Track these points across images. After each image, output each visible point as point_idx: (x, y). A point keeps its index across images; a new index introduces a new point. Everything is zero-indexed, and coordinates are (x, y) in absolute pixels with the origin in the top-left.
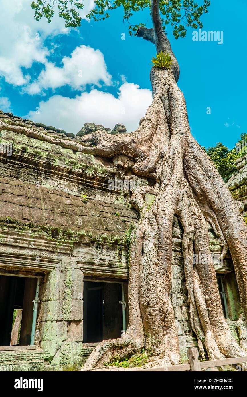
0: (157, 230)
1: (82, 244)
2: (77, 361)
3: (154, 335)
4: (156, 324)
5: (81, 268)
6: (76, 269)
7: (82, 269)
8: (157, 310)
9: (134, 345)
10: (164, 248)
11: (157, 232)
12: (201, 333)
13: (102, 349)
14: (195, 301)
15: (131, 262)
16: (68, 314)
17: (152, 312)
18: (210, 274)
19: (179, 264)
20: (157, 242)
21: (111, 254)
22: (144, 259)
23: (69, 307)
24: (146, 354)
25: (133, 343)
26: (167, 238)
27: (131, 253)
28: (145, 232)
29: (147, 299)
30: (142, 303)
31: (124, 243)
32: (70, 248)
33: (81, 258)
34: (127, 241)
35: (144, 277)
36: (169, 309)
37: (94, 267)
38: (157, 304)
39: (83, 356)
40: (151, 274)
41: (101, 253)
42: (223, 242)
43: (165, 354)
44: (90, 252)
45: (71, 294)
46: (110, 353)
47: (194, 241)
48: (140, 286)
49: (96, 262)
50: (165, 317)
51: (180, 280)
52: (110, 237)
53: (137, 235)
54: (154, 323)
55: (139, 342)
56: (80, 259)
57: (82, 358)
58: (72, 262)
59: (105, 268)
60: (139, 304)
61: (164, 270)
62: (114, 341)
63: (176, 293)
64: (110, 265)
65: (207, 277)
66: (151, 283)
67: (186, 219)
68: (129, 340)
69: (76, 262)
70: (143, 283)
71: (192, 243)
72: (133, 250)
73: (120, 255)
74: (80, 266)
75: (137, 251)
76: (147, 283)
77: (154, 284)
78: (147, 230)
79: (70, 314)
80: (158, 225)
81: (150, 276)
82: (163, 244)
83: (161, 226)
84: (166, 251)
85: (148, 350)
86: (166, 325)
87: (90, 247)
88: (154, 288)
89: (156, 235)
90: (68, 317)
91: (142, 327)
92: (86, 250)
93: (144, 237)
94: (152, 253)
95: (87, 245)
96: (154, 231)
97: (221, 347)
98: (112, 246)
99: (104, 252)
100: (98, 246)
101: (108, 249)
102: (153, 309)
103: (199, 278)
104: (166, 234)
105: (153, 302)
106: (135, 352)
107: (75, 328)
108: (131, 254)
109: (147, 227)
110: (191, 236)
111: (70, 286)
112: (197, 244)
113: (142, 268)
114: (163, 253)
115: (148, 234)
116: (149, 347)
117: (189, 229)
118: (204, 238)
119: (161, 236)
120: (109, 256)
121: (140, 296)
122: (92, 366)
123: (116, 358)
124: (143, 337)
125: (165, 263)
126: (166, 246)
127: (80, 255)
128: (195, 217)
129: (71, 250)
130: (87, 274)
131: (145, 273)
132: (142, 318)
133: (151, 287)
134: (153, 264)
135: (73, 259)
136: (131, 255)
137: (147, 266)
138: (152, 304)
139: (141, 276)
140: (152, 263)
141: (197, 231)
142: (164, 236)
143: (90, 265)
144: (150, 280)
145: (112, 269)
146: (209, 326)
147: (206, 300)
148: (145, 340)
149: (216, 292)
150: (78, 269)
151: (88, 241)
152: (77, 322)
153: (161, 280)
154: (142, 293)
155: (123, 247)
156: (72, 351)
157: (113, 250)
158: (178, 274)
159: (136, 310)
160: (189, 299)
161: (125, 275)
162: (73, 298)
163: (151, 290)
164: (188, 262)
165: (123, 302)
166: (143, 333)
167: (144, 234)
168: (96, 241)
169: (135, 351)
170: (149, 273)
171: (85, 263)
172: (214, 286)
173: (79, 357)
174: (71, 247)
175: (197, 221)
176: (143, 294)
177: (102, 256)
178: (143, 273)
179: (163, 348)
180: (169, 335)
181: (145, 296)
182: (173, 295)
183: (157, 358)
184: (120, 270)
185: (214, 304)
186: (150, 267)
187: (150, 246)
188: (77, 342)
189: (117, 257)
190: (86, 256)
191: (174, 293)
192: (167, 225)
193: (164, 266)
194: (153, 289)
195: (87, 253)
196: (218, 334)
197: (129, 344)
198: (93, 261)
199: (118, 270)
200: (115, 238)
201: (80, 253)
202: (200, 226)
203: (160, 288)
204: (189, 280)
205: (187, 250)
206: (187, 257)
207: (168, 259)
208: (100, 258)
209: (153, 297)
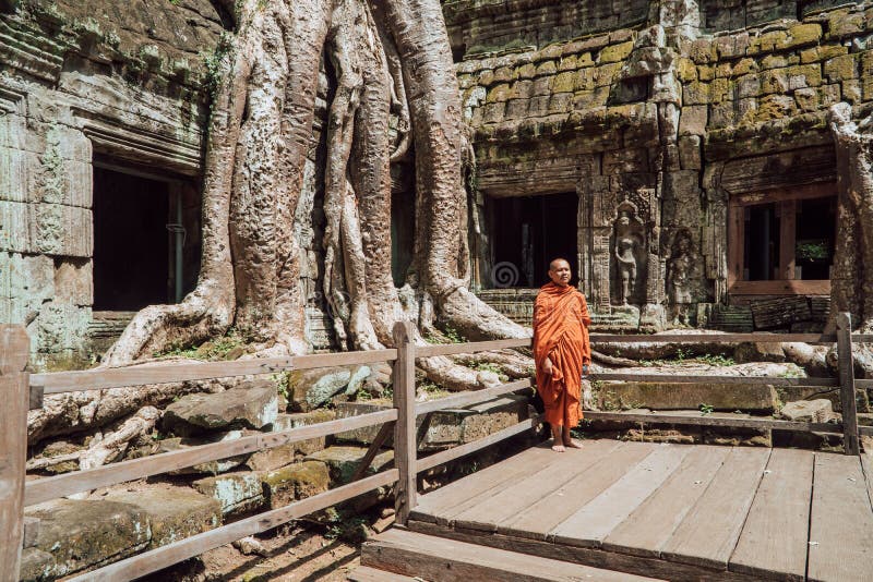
0: (285, 67)
1: (88, 62)
2: (81, 347)
3: (261, 302)
4: (268, 279)
5: (85, 127)
6: (71, 127)
7: (88, 131)
8: (272, 252)
9: (213, 319)
10: (299, 116)
11: (286, 72)
12: (345, 306)
13: (150, 322)
14: (340, 241)
15: (215, 134)
16: (53, 239)
17: (261, 254)
18: (382, 188)
19: (314, 158)
20: (282, 97)
21: (163, 106)
22: (250, 133)
23: (57, 223)
24: (236, 338)
25: (210, 316)
26: (307, 92)
27: (219, 113)
28: (255, 66)
29: (252, 224)
30: (240, 233)
31: (198, 82)
32: (53, 64)
33: (86, 101)
34: (210, 78)
35: (248, 176)
36: (294, 252)
37: (120, 131)
38: (274, 239)
39: (92, 337)
40: (266, 170)
41: (138, 98)
42: (406, 123)
43: (279, 340)
44: (110, 88)
45: (59, 191)
46: (163, 333)
47: (358, 112)
48: (236, 194)
49: (124, 118)
50: (283, 268)
51: (313, 195)
52: (166, 59)
53: (236, 68)
54: (262, 278)
55: (223, 314)
56: (83, 104)
57: (91, 341)
58: (61, 106)
59: (148, 140)
60: (230, 234)
61: (290, 166)
62: (173, 309)
63: (302, 220)
64: (161, 133)
65: (374, 194)
66: (266, 191)
67: (347, 56)
68: (203, 308)
69: (72, 108)
70: (245, 190)
71: (352, 115)
72: (224, 105)
73: (185, 112)
74: (83, 122)
75: (232, 110)
76: (255, 191)
77: (272, 194)
78: (261, 62)
79: (60, 240)
80: (288, 54)
81: (263, 176)
82: (296, 106)
83: (294, 59)
84: (301, 123)
85: (244, 331)
86: (285, 285)
87: (110, 75)
88: (271, 204)
89: (282, 79)
90: (57, 247)
91: (233, 283)
92: (97, 79)
93: (251, 78)
94: (272, 121)
95: (103, 68)
96: (278, 68)
97: (382, 331)
98: (170, 86)
99: (148, 96)
100: (132, 78)
101: (157, 90)
102: (265, 248)
103: (353, 196)
104: (306, 81)
105: (266, 234)
106: (214, 334)
107: (72, 275)
108: (217, 115)
109: (260, 54)
110: (355, 97)
111: (57, 170)
112: (362, 120)
113: (245, 154)
114: (292, 126)
115: (264, 72)
116: (246, 324)
117: (352, 80)
118: (383, 108)
119: (293, 85)
120: (160, 109)
121: (234, 216)
122: (131, 357)
123: (175, 342)
124: (233, 304)
125: (294, 151)
126: (302, 112)
127: (81, 92)
128: (368, 53)
129: (56, 72)
130: (101, 146)
131: (251, 167)
132: (234, 267)
133: (264, 200)
134: (273, 148)
135: (65, 101)
136: (217, 119)
137: (258, 150)
138: (264, 236)
139: (240, 172)
140: (270, 146)
141: (370, 88)
142: (299, 87)
143: (110, 124)
144: (264, 186)
145: (164, 145)
146: (362, 292)
147: (364, 242)
148: (237, 311)
149: (386, 228)
150: (77, 128)
151: (103, 56)
152: (79, 262)
153: (282, 188)
154: (242, 210)
155: (196, 93)
156: (67, 324)
157: (168, 96)
158: (310, 179)
159: (222, 247)
160: (327, 237)
161: (195, 165)
162: (66, 202)
163: (264, 207)
164: (339, 156)
165: (178, 228)
166: (233, 297)
167: (253, 70)
168: (127, 61)
169: (214, 332)
170: (261, 168)
171: (94, 116)
172: (385, 215)
173: (83, 339)
174: (56, 61)
175: (372, 64)
176: (243, 215)
177: (141, 106)
178: (245, 165)
179: (275, 329)
180: (287, 304)
181: (247, 218)
182: (297, 224)
183: (261, 346)
184: (183, 150)
185: (379, 251)
186: (265, 155)
187: (264, 104)
188: (80, 307)
189: (179, 117)
190: (99, 96)
191: (298, 221)
192: (310, 58)
193: (291, 157)
194: (268, 206)
195: (103, 91)
196: (377, 308)
197: (202, 317)
198: (117, 114)
199: (178, 150)
200: (178, 65)
201: (83, 87)
202: (377, 79)
203: (279, 206)
204: (333, 196)
205: (340, 130)
206: (338, 144)
207: (302, 142)
208: (136, 110)
209: (269, 222)
